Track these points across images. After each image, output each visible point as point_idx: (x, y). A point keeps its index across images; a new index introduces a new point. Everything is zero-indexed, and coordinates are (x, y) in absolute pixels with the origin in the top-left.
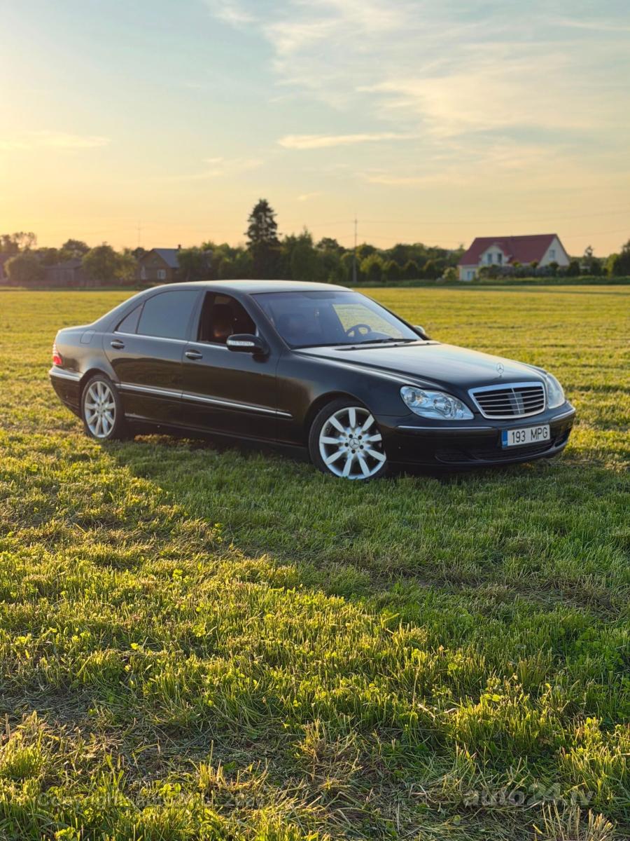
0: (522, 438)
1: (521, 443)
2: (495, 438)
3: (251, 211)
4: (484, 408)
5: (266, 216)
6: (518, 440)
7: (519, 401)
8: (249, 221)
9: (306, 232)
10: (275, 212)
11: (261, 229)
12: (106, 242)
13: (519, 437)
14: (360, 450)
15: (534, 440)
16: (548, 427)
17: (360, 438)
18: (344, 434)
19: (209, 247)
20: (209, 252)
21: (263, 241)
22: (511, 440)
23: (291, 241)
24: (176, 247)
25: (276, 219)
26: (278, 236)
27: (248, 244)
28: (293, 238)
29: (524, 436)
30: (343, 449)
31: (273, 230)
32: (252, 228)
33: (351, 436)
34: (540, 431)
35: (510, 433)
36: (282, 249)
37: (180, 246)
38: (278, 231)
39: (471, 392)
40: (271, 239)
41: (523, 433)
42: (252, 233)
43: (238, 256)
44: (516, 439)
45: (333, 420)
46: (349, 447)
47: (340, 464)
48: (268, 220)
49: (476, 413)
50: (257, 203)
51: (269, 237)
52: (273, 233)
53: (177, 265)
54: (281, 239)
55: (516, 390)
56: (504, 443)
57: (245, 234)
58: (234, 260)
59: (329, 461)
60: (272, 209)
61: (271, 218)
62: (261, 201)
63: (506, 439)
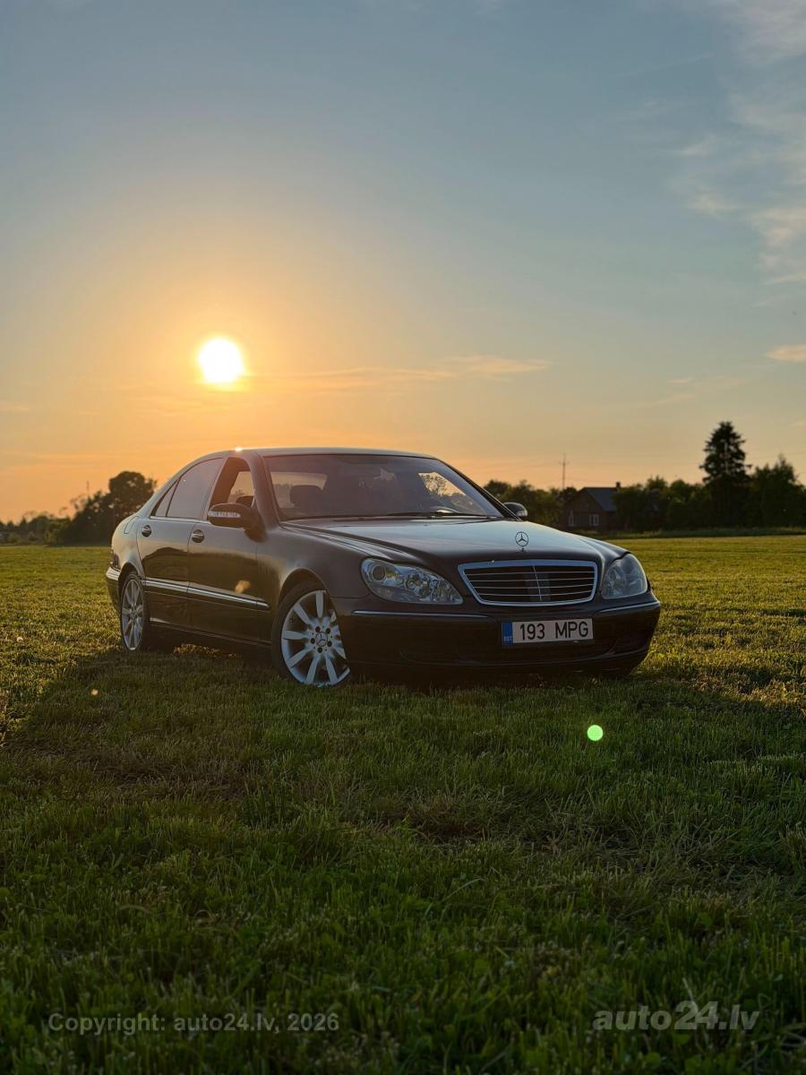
0: (538, 633)
1: (536, 640)
2: (492, 631)
3: (709, 437)
4: (478, 590)
5: (729, 444)
6: (532, 636)
7: (542, 584)
8: (706, 450)
9: (783, 462)
10: (743, 438)
11: (723, 461)
12: (525, 481)
13: (534, 632)
14: (328, 648)
15: (562, 638)
16: (589, 622)
17: (328, 631)
18: (310, 627)
19: (657, 485)
20: (655, 490)
21: (724, 474)
22: (518, 634)
23: (763, 474)
24: (614, 485)
25: (743, 447)
26: (746, 469)
27: (705, 479)
28: (766, 471)
29: (542, 631)
30: (310, 647)
31: (739, 462)
32: (709, 459)
33: (318, 629)
34: (573, 626)
35: (516, 626)
36: (752, 484)
37: (618, 484)
38: (747, 462)
39: (461, 569)
40: (736, 473)
41: (541, 628)
42: (710, 466)
43: (693, 495)
44: (527, 634)
45: (298, 609)
46: (315, 645)
47: (304, 666)
48: (732, 448)
49: (468, 596)
50: (718, 427)
51: (733, 470)
52: (740, 465)
53: (614, 508)
54: (750, 472)
55: (539, 568)
56: (506, 639)
57: (701, 467)
58: (687, 501)
59: (291, 661)
60: (737, 435)
61: (736, 446)
62: (722, 425)
63: (511, 634)
